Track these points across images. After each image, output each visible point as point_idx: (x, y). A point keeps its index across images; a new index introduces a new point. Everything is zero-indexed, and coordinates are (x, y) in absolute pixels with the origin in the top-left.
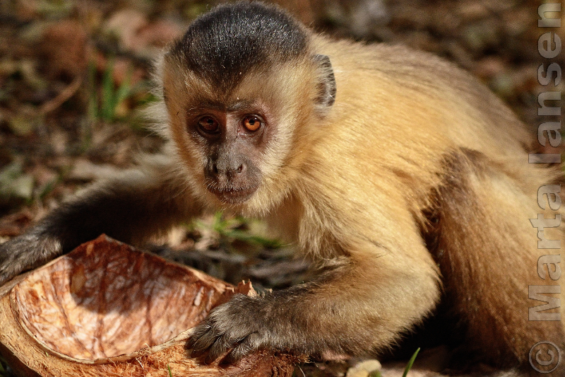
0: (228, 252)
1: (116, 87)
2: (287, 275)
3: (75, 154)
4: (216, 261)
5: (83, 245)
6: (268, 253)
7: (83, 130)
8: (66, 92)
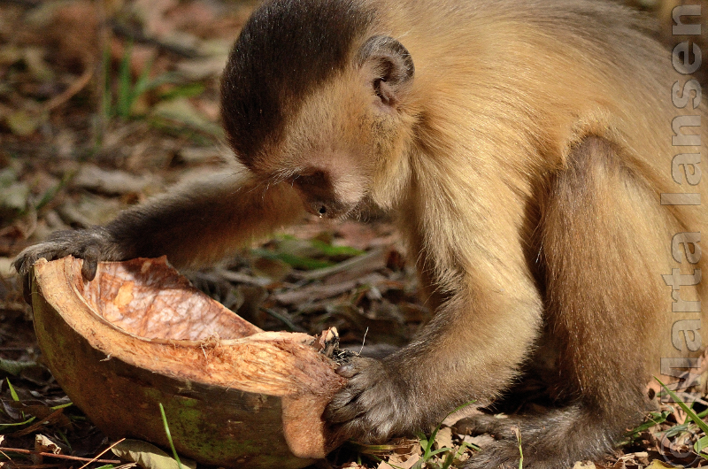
0: (251, 274)
1: (134, 79)
2: (316, 301)
3: (83, 159)
4: (235, 283)
5: (140, 259)
6: (297, 274)
7: (94, 130)
8: (76, 85)
